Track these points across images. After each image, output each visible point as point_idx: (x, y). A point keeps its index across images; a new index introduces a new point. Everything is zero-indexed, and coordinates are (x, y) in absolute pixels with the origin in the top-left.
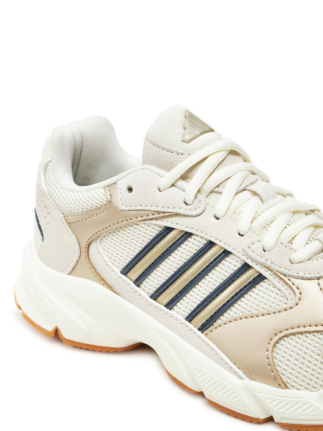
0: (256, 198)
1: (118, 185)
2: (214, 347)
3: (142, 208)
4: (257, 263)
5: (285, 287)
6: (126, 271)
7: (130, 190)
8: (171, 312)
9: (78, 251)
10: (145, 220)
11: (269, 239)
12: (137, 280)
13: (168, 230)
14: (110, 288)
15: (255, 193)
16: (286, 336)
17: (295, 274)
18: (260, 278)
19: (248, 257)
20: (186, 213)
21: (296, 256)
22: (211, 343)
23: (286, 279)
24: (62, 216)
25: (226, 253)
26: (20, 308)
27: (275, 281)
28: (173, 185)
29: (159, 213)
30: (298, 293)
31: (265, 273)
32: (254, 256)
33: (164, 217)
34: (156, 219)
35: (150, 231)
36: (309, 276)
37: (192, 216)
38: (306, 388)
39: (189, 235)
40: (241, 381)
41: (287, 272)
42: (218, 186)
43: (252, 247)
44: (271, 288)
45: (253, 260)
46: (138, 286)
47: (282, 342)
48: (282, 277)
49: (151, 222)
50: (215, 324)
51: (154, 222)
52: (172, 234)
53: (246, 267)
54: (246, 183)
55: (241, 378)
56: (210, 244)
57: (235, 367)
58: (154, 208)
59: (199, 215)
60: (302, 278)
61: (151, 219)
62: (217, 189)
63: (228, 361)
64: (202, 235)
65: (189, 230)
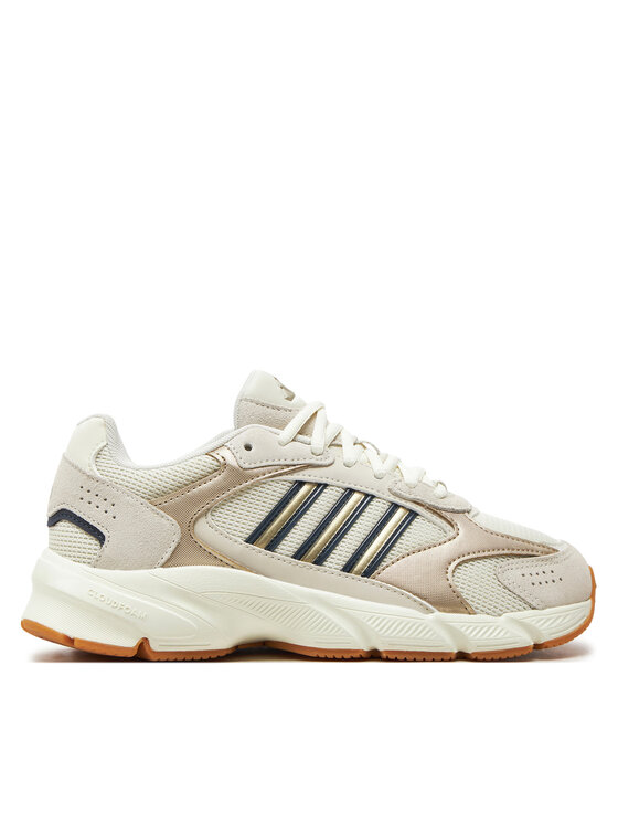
2: (389, 586)
3: (270, 463)
4: (406, 500)
6: (253, 539)
7: (248, 448)
8: (323, 567)
10: (273, 477)
12: (270, 545)
13: (301, 484)
16: (461, 564)
17: (446, 507)
18: (413, 515)
19: (395, 494)
22: (383, 583)
24: (142, 499)
25: (369, 497)
27: (429, 514)
28: (294, 440)
29: (288, 466)
31: (417, 509)
33: (294, 471)
34: (286, 473)
35: (278, 490)
36: (457, 509)
37: (323, 466)
39: (325, 486)
40: (431, 616)
44: (426, 523)
45: (402, 499)
46: (273, 551)
47: (458, 570)
48: (434, 510)
49: (281, 478)
50: (380, 568)
51: (284, 477)
52: (305, 489)
53: (394, 507)
56: (350, 492)
57: (420, 599)
58: (282, 462)
59: (330, 465)
61: (281, 475)
62: (336, 442)
64: (340, 484)
65: (324, 481)
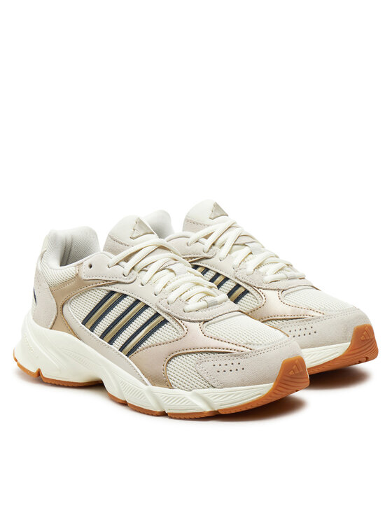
0: (172, 273)
1: (84, 264)
2: (134, 365)
3: (97, 278)
4: (164, 312)
5: (179, 326)
6: (84, 322)
7: (91, 266)
8: (111, 346)
9: (56, 310)
10: (97, 286)
11: (172, 297)
12: (91, 327)
13: (112, 293)
14: (75, 335)
15: (172, 271)
16: (175, 356)
17: (185, 318)
18: (165, 321)
19: (159, 308)
20: (123, 281)
21: (188, 307)
22: (132, 363)
23: (180, 322)
24: (48, 286)
25: (146, 307)
26: (16, 360)
27: (174, 323)
28: (117, 264)
29: (107, 281)
30: (186, 330)
31: (168, 318)
32: (162, 307)
33: (110, 284)
34: (105, 285)
35: (100, 294)
36: (193, 319)
37: (127, 283)
38: (179, 388)
39: (125, 296)
40: (146, 387)
41: (181, 317)
42: (146, 267)
43: (162, 302)
44: (171, 327)
45: (161, 310)
46: (92, 331)
47: (173, 360)
50: (135, 352)
52: (115, 296)
53: (157, 315)
54: (167, 264)
55: (146, 384)
56: (137, 301)
57: (143, 377)
58: (104, 278)
59: (131, 283)
60: (190, 321)
61: (102, 286)
63: (142, 375)
64: (133, 295)
65: (125, 293)
